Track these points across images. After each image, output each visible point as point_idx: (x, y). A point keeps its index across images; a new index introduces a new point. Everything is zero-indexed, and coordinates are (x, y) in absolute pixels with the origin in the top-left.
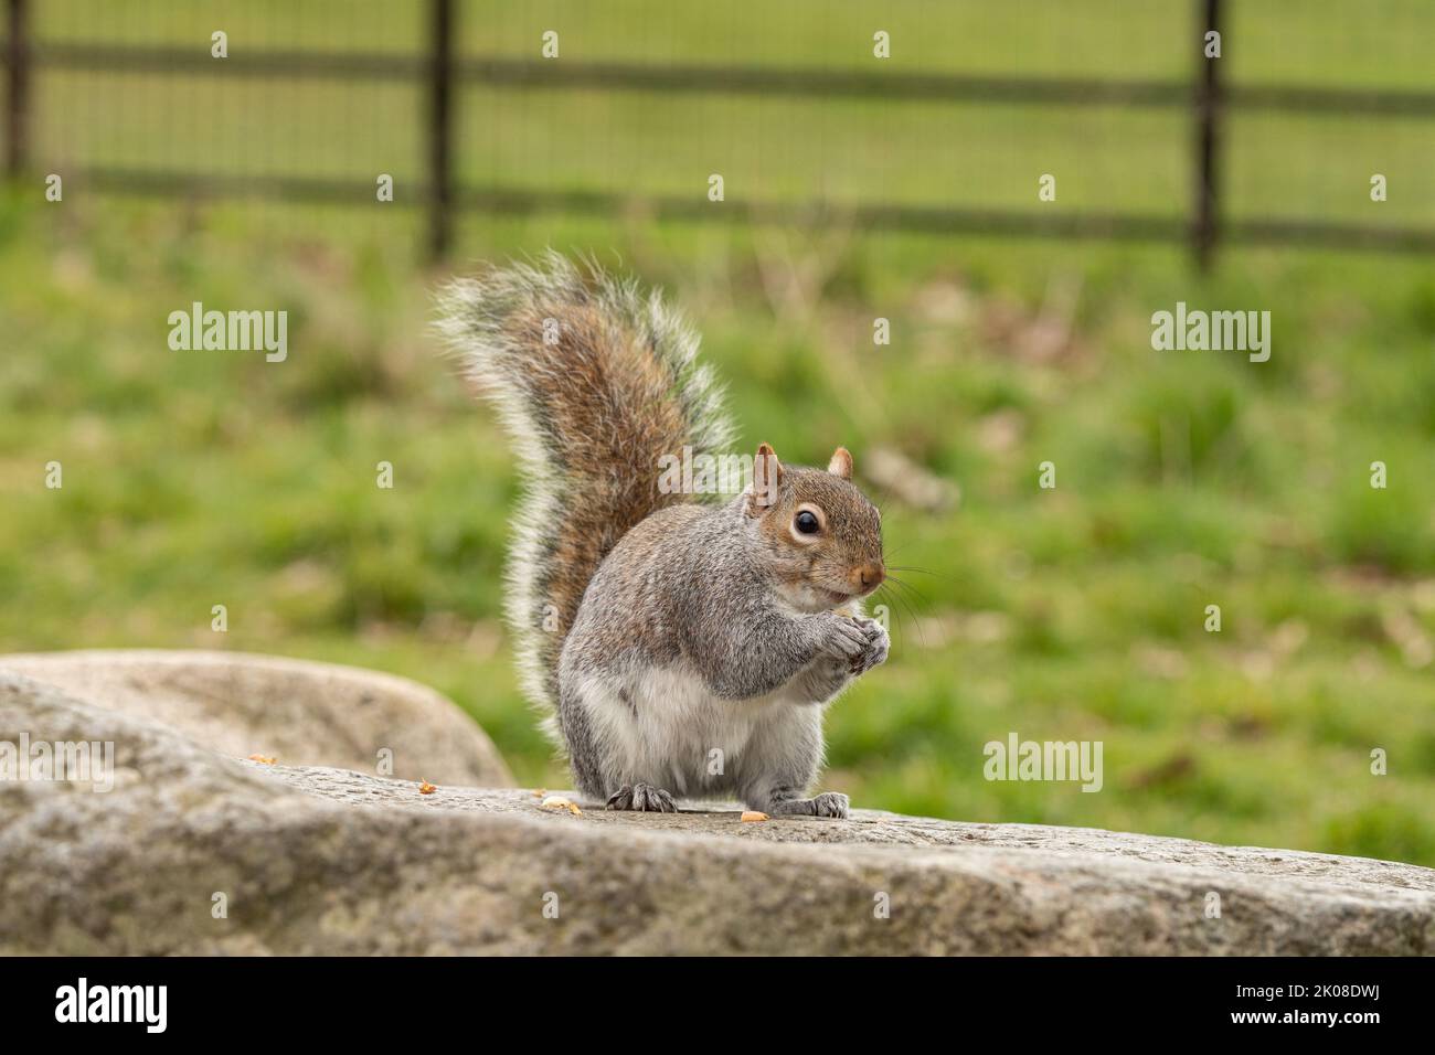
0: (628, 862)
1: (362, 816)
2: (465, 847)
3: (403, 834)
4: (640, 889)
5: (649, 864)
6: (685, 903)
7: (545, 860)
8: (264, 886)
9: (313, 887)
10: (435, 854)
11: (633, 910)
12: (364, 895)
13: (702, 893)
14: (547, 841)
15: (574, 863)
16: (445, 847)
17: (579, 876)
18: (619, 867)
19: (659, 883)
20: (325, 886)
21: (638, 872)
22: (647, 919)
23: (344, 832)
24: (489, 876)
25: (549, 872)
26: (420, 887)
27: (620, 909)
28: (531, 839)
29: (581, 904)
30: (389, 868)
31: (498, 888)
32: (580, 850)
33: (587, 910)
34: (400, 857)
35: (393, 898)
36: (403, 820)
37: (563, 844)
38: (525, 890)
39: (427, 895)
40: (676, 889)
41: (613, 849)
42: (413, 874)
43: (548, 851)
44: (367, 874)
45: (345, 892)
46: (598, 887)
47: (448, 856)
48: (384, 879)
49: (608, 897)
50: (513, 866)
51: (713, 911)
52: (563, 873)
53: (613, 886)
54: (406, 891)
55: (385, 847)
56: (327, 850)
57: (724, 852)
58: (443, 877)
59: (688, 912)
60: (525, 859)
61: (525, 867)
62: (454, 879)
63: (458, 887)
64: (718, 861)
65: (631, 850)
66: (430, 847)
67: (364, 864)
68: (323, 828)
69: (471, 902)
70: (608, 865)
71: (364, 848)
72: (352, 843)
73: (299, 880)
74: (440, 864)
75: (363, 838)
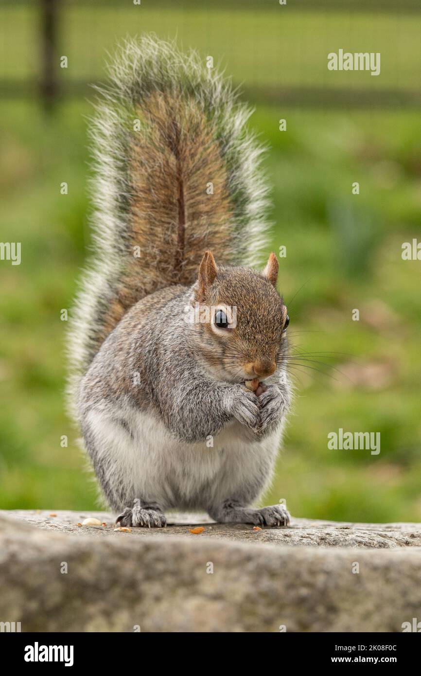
0: (313, 573)
1: (107, 545)
2: (186, 566)
3: (140, 557)
4: (324, 593)
5: (328, 573)
6: (356, 603)
7: (250, 573)
8: (42, 603)
9: (77, 603)
10: (165, 573)
11: (321, 610)
12: (117, 607)
13: (368, 594)
14: (249, 558)
15: (273, 575)
16: (171, 566)
17: (278, 585)
18: (306, 577)
19: (337, 587)
20: (86, 601)
21: (321, 579)
22: (332, 617)
23: (96, 559)
24: (208, 587)
25: (255, 583)
26: (158, 599)
27: (312, 610)
28: (235, 558)
29: (282, 607)
30: (132, 585)
31: (217, 597)
32: (276, 564)
33: (288, 611)
34: (140, 576)
35: (140, 608)
36: (137, 547)
37: (262, 561)
38: (238, 597)
39: (164, 606)
40: (351, 592)
41: (299, 562)
42: (151, 589)
43: (251, 566)
44: (117, 591)
45: (101, 605)
46: (293, 594)
47: (175, 573)
48: (130, 593)
49: (301, 601)
50: (225, 579)
51: (378, 608)
52: (266, 583)
53: (304, 591)
54: (147, 603)
55: (128, 568)
56: (86, 572)
57: (378, 561)
58: (173, 590)
59: (360, 609)
60: (234, 573)
61: (236, 580)
62: (181, 592)
63: (186, 597)
64: (375, 568)
65: (312, 563)
66: (160, 567)
67: (114, 582)
68: (79, 556)
69: (200, 609)
70: (298, 575)
71: (112, 570)
72: (103, 566)
73: (67, 598)
74: (169, 580)
75: (112, 562)
